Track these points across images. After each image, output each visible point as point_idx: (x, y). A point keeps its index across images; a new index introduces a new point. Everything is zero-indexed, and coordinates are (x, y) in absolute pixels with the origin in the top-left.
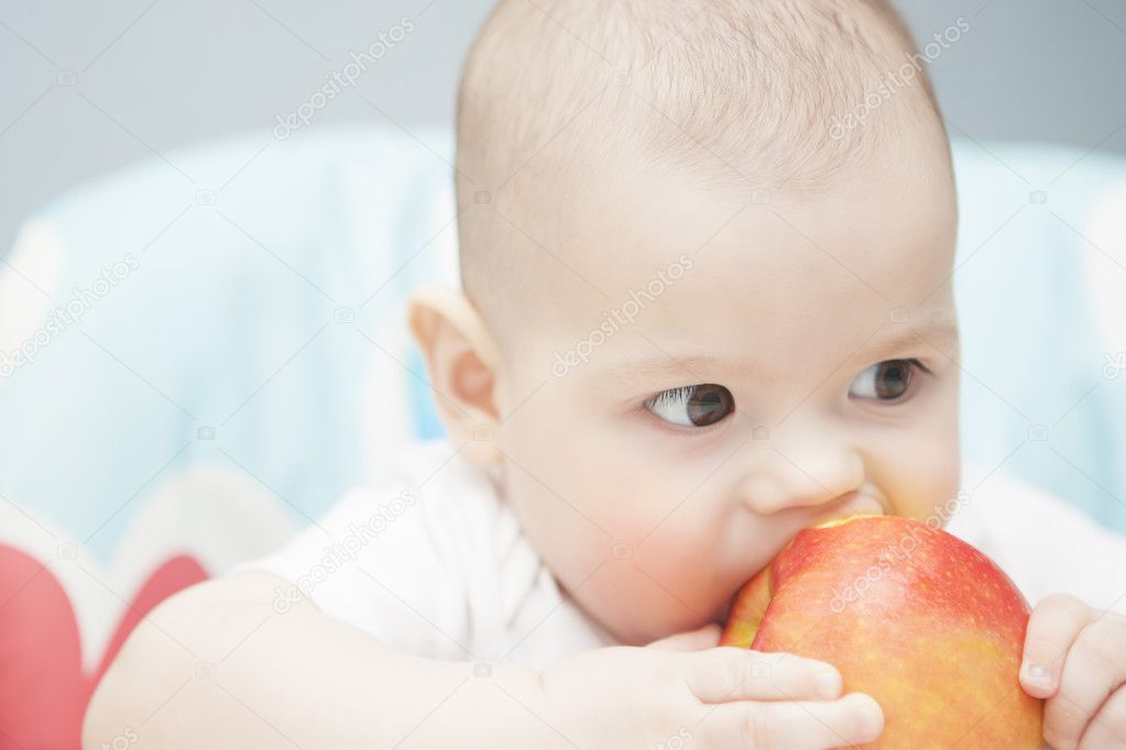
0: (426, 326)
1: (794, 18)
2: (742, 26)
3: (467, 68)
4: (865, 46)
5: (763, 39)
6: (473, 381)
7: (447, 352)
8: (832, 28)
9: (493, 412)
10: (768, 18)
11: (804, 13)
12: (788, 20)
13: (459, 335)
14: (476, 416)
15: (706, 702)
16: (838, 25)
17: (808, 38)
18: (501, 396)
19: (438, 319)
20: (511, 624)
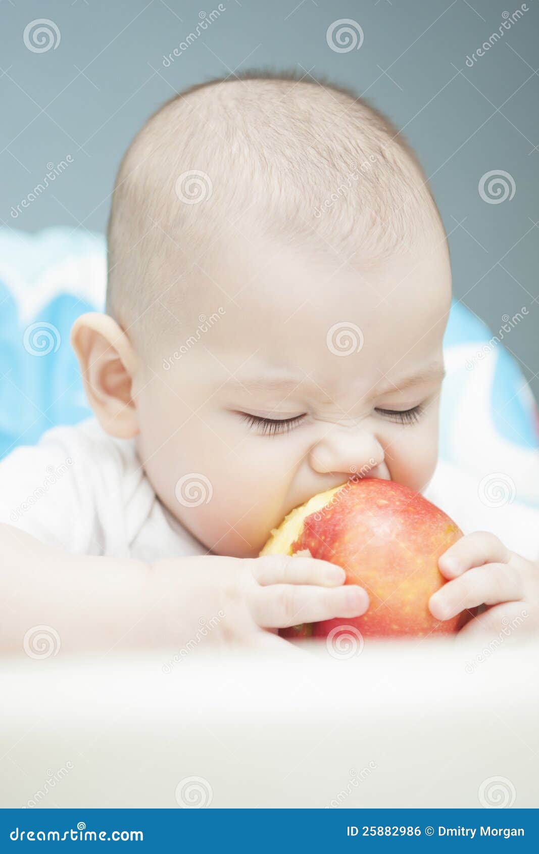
0: (85, 341)
1: (357, 151)
2: (325, 154)
6: (115, 380)
10: (340, 149)
11: (362, 148)
12: (353, 152)
19: (94, 336)
20: (131, 545)
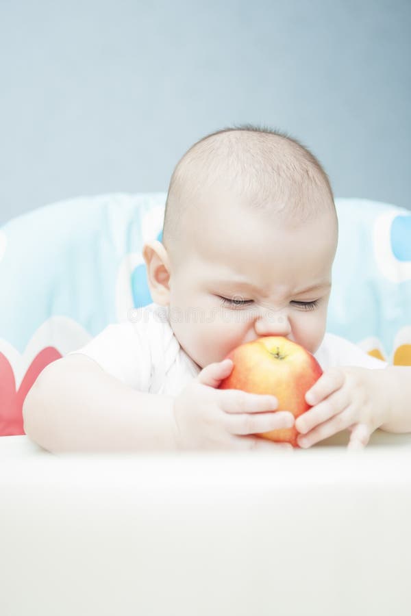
0: (149, 254)
3: (176, 169)
4: (316, 184)
5: (282, 173)
6: (162, 276)
7: (155, 264)
8: (306, 175)
9: (168, 288)
13: (159, 258)
14: (161, 288)
15: (227, 412)
16: (308, 174)
17: (298, 177)
18: (171, 282)
19: (153, 252)
